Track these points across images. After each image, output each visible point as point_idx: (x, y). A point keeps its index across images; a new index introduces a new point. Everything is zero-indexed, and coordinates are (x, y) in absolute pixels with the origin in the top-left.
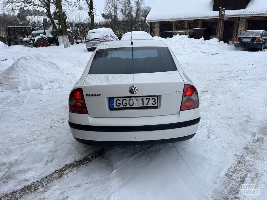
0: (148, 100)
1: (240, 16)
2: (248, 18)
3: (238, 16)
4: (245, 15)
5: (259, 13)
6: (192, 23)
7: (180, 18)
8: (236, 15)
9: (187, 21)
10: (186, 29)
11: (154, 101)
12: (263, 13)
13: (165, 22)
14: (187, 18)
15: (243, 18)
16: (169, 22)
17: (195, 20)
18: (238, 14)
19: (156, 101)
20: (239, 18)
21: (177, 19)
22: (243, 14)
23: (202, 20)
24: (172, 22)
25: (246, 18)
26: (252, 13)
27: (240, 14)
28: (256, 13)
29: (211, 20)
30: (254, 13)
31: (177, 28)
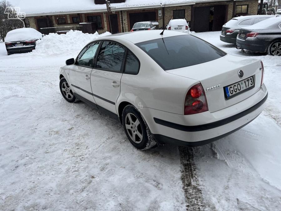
0: (248, 81)
1: (123, 10)
2: (128, 11)
3: (121, 10)
4: (126, 8)
5: (138, 6)
6: (75, 17)
7: (61, 11)
8: (119, 9)
9: (68, 15)
10: (69, 24)
11: (252, 82)
12: (141, 6)
13: (42, 16)
14: (70, 12)
15: (124, 11)
16: (47, 16)
17: (78, 14)
18: (120, 7)
19: (253, 81)
20: (121, 11)
21: (57, 13)
22: (124, 7)
23: (85, 14)
24: (51, 16)
25: (127, 11)
26: (132, 6)
27: (122, 7)
28: (136, 6)
29: (95, 14)
30: (134, 6)
31: (58, 23)
